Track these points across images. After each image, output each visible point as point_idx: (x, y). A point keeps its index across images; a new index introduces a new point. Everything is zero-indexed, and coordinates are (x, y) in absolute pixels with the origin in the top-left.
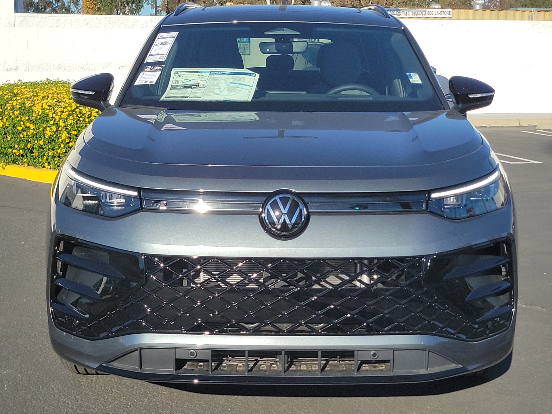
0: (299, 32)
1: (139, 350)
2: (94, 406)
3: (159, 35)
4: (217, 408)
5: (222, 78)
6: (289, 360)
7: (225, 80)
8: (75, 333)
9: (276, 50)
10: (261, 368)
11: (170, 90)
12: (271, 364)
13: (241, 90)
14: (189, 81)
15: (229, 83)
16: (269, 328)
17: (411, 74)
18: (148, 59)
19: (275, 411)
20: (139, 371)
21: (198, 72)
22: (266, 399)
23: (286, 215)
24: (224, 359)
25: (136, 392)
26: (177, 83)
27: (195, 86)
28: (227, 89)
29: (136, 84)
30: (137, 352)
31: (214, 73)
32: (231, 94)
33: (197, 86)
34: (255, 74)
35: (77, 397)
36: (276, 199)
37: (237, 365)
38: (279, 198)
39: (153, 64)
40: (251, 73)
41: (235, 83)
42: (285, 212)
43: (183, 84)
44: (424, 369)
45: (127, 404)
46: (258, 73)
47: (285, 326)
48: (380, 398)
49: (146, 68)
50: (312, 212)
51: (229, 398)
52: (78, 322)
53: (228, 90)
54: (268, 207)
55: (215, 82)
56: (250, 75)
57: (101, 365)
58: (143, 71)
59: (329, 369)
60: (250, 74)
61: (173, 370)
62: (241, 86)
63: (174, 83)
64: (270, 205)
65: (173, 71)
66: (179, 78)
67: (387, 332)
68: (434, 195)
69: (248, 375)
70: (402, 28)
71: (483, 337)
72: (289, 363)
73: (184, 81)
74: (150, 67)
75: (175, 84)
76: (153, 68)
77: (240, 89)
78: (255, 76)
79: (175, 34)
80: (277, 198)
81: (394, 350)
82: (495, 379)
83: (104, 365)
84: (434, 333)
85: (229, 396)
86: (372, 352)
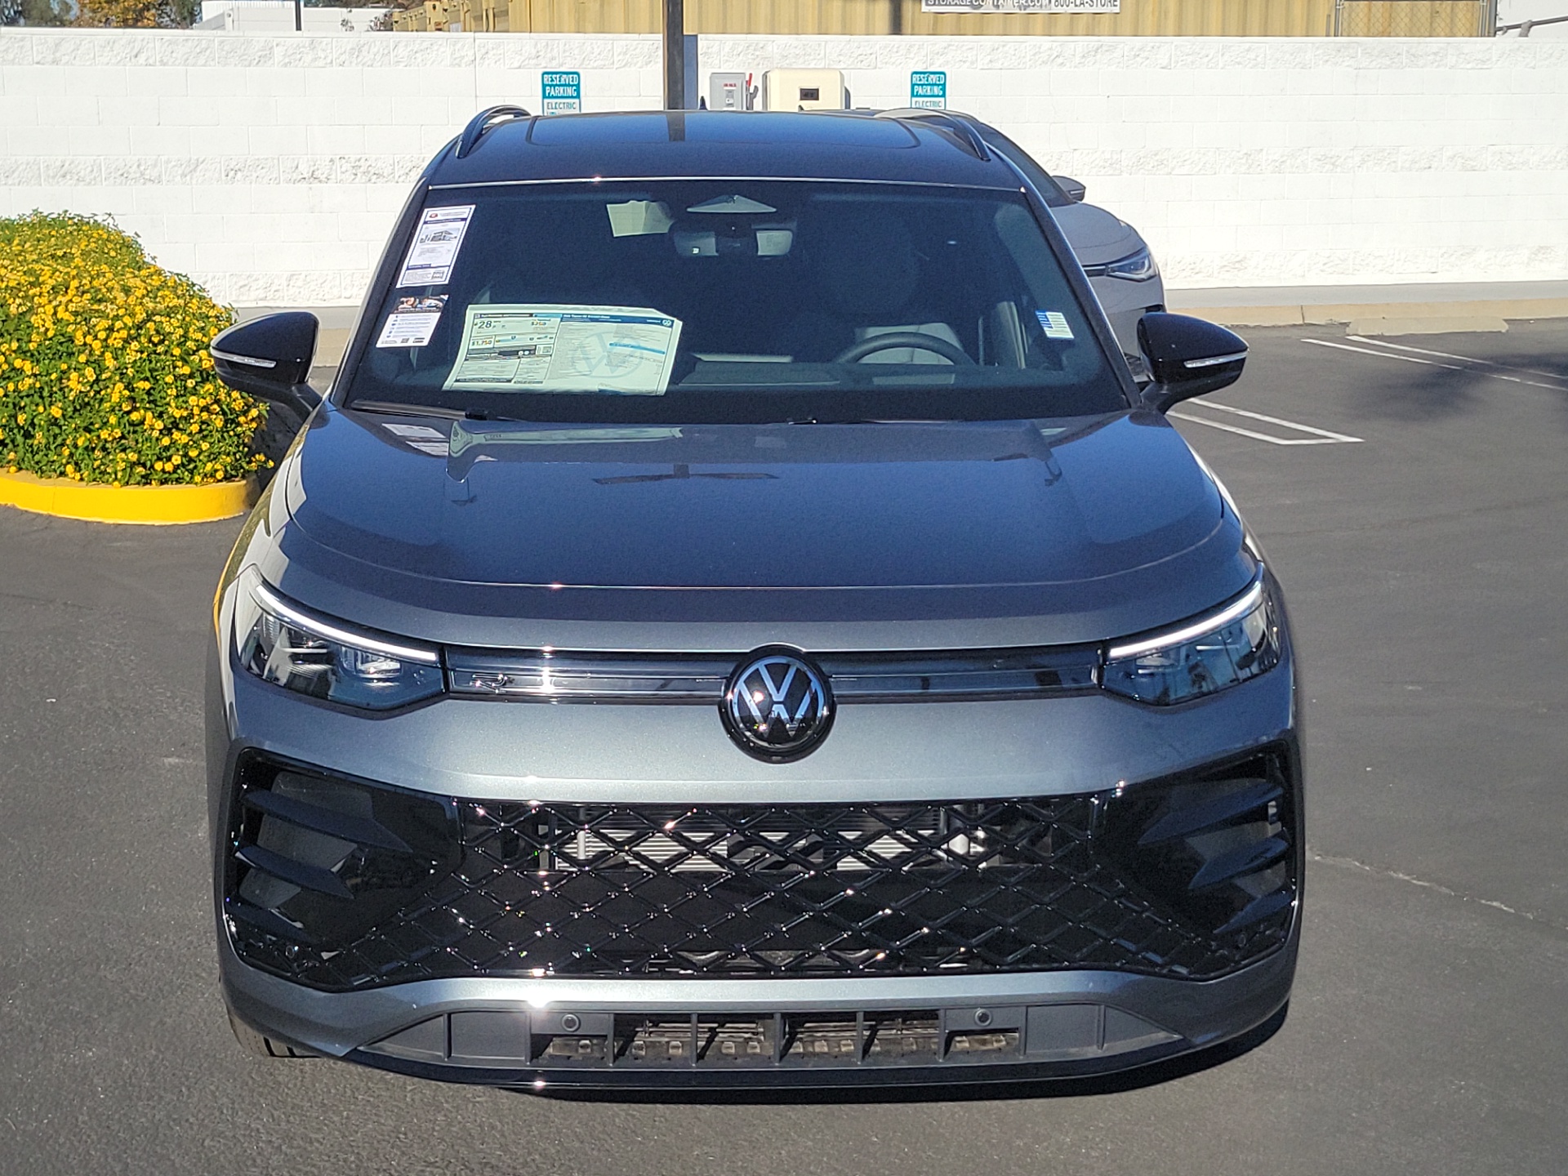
0: (774, 207)
1: (446, 1016)
2: (319, 1136)
3: (428, 213)
4: (609, 1135)
5: (592, 333)
6: (787, 1029)
7: (599, 336)
8: (289, 974)
9: (717, 251)
10: (724, 1051)
11: (466, 360)
12: (745, 1039)
13: (640, 363)
14: (510, 337)
15: (611, 344)
16: (746, 960)
17: (1047, 313)
18: (405, 280)
19: (745, 1140)
20: (446, 1063)
21: (531, 315)
22: (721, 1110)
23: (782, 706)
24: (637, 1029)
25: (413, 1100)
26: (480, 342)
27: (527, 353)
28: (605, 361)
29: (379, 345)
30: (442, 1020)
31: (571, 318)
32: (614, 374)
33: (532, 351)
34: (673, 321)
35: (276, 1114)
36: (758, 670)
37: (668, 1042)
38: (766, 666)
39: (419, 292)
40: (662, 320)
41: (625, 346)
42: (780, 697)
43: (497, 345)
44: (1095, 1047)
45: (396, 1130)
46: (678, 317)
47: (782, 958)
48: (987, 1103)
49: (402, 303)
50: (839, 696)
51: (634, 1110)
52: (296, 948)
53: (609, 364)
54: (741, 686)
55: (576, 342)
56: (661, 324)
57: (356, 1049)
58: (393, 309)
59: (878, 1049)
60: (660, 322)
61: (523, 1058)
62: (638, 352)
63: (473, 344)
64: (745, 682)
65: (471, 312)
66: (487, 331)
67: (1011, 966)
68: (1116, 652)
69: (697, 1068)
70: (1023, 190)
71: (1228, 969)
72: (787, 1036)
73: (497, 339)
74: (412, 299)
75: (475, 347)
76: (420, 303)
77: (637, 361)
78: (671, 326)
79: (467, 211)
80: (760, 666)
81: (1028, 1007)
82: (1250, 1049)
83: (361, 1048)
84: (1118, 964)
85: (633, 1105)
86: (979, 1012)
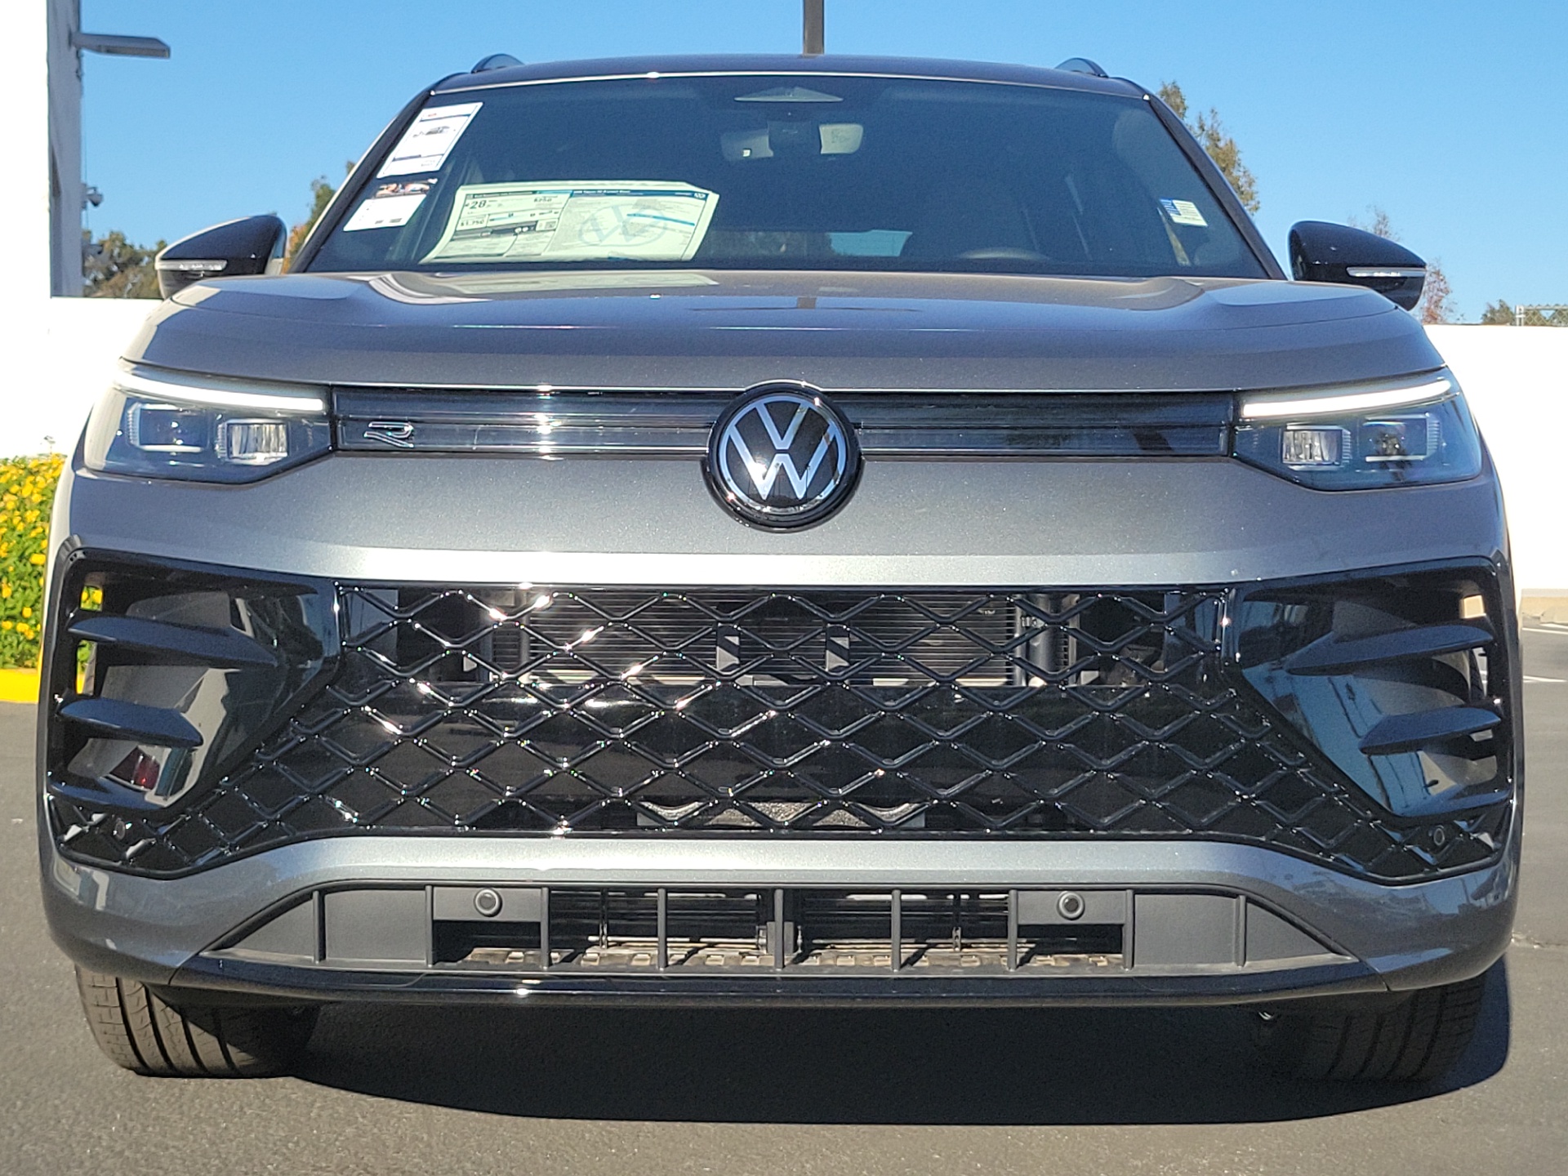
0: (839, 96)
1: (316, 894)
3: (425, 113)
5: (606, 205)
6: (800, 941)
7: (615, 208)
8: (118, 864)
10: (708, 963)
11: (452, 240)
12: (740, 953)
13: (662, 234)
14: (507, 215)
15: (629, 215)
16: (732, 816)
17: (1175, 202)
18: (388, 169)
20: (318, 965)
21: (534, 192)
23: (787, 455)
24: (592, 938)
26: (470, 222)
27: (525, 229)
28: (620, 230)
29: (347, 228)
30: (311, 906)
31: (583, 193)
32: (630, 243)
33: (532, 227)
34: (707, 195)
36: (755, 409)
37: (635, 955)
38: (766, 404)
39: (403, 180)
40: (693, 192)
41: (644, 216)
42: (785, 445)
43: (491, 224)
44: (1233, 964)
46: (714, 191)
47: (786, 812)
49: (383, 189)
50: (867, 454)
52: (128, 826)
53: (625, 232)
54: (732, 431)
55: (587, 216)
56: (693, 196)
57: (197, 954)
58: (372, 195)
59: (927, 964)
60: (692, 194)
61: (425, 961)
62: (662, 223)
63: (462, 224)
64: (736, 425)
65: (461, 193)
66: (479, 211)
67: (1110, 832)
69: (665, 972)
70: (1146, 97)
71: (1421, 875)
72: (800, 951)
73: (491, 217)
74: (394, 186)
75: (465, 227)
76: (403, 187)
77: (660, 231)
78: (705, 199)
79: (473, 108)
80: (759, 405)
81: (1137, 892)
83: (205, 954)
84: (1263, 839)
86: (1065, 896)
